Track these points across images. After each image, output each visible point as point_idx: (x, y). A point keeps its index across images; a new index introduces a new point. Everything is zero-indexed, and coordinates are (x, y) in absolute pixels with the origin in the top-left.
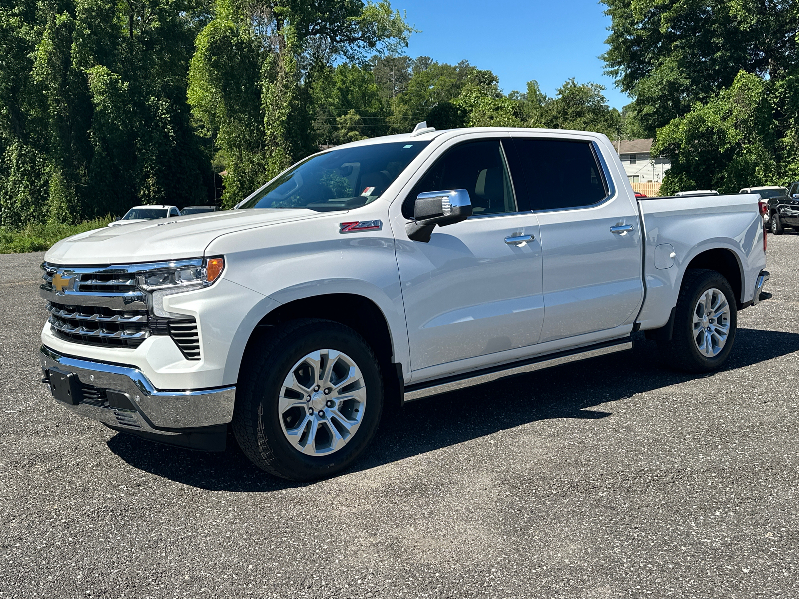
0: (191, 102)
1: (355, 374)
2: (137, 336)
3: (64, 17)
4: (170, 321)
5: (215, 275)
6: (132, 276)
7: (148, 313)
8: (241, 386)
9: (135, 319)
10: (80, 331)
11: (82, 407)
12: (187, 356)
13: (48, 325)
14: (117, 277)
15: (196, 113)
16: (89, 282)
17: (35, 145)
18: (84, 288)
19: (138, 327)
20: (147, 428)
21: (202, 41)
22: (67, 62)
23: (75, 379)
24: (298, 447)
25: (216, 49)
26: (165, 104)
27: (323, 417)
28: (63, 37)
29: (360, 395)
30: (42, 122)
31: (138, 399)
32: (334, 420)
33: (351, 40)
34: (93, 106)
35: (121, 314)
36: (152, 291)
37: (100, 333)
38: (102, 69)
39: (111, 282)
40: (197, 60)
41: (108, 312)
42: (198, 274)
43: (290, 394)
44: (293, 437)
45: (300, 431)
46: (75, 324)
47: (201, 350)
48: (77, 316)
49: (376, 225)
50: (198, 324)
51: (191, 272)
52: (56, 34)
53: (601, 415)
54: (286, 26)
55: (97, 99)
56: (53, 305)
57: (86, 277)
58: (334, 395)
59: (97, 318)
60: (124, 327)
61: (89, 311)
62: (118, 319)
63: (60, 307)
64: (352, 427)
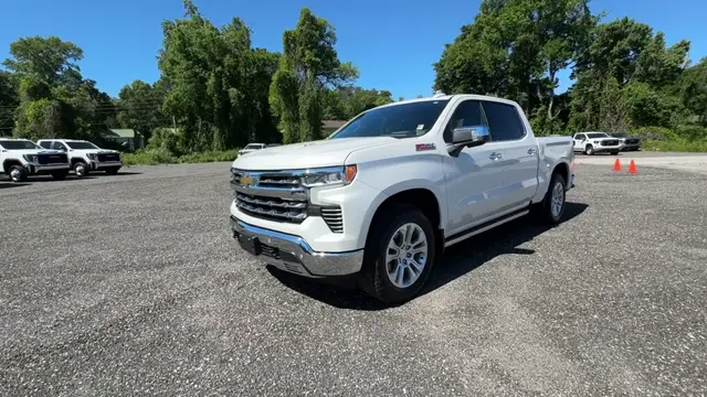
0: (270, 102)
1: (422, 237)
2: (298, 216)
3: (220, 68)
4: (323, 208)
5: (350, 178)
6: (297, 178)
7: (307, 202)
8: (367, 249)
9: (298, 205)
10: (259, 210)
11: (261, 256)
12: (333, 230)
13: (234, 204)
14: (286, 178)
15: (272, 107)
16: (266, 181)
17: (208, 120)
18: (261, 185)
19: (299, 211)
20: (306, 274)
21: (275, 78)
22: (221, 86)
23: (257, 240)
24: (395, 284)
25: (281, 80)
26: (259, 103)
27: (406, 263)
28: (218, 76)
29: (424, 249)
30: (211, 111)
31: (301, 256)
32: (411, 265)
33: (335, 78)
34: (230, 104)
35: (288, 202)
36: (309, 188)
37: (273, 213)
38: (235, 90)
39: (281, 182)
40: (273, 86)
41: (278, 200)
42: (339, 177)
43: (392, 252)
44: (392, 278)
45: (395, 274)
46: (255, 206)
47: (344, 226)
48: (257, 201)
49: (432, 147)
50: (342, 210)
51: (334, 175)
52: (216, 75)
53: (531, 252)
54: (308, 72)
55: (232, 101)
56: (239, 193)
57: (263, 178)
58: (411, 249)
59: (271, 203)
60: (288, 210)
61: (265, 199)
62: (287, 205)
63: (244, 195)
64: (420, 268)
